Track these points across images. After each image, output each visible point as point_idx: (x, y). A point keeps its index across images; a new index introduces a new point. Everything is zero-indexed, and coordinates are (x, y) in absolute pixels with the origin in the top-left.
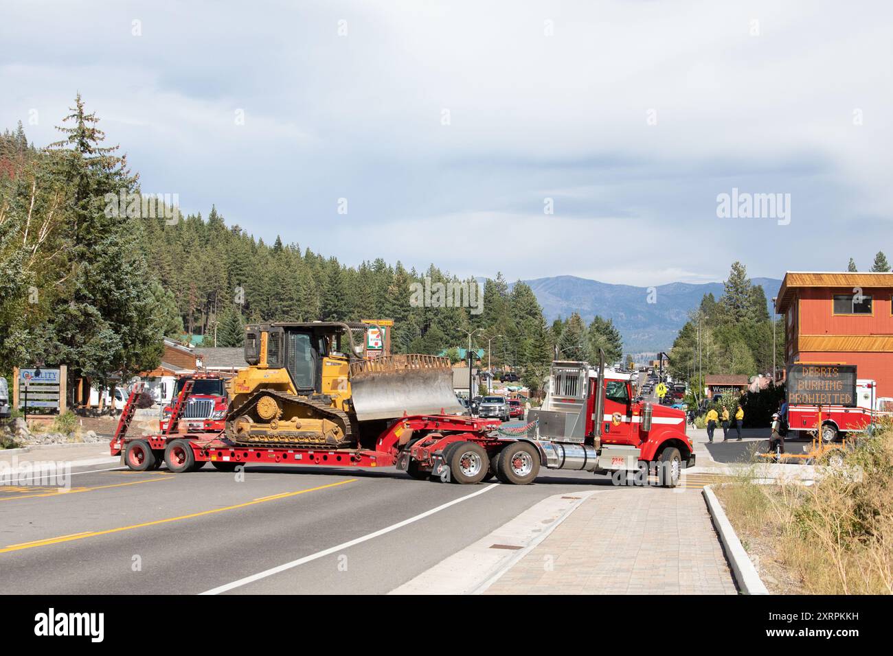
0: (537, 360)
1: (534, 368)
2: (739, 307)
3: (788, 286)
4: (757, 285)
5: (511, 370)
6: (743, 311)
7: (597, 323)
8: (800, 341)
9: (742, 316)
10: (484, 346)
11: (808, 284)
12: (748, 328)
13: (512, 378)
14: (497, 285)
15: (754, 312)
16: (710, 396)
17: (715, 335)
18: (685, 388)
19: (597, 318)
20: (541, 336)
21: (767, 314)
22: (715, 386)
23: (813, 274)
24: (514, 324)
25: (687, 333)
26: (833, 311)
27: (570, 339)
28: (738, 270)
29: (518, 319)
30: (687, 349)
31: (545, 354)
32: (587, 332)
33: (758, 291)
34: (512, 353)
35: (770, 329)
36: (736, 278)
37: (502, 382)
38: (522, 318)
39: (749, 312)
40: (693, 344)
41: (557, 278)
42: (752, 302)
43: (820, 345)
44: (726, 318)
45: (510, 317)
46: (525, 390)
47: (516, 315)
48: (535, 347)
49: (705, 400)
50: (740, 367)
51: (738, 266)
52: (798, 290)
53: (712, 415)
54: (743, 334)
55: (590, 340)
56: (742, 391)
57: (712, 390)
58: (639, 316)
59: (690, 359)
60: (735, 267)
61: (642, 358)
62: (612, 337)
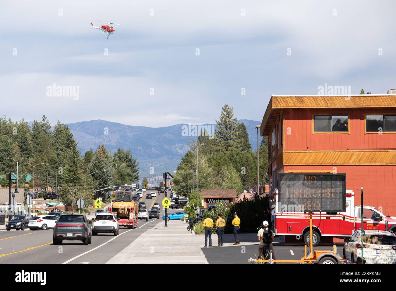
0: (71, 181)
1: (68, 188)
2: (227, 139)
3: (273, 108)
4: (240, 123)
5: (53, 190)
6: (231, 143)
7: (119, 153)
8: (284, 156)
9: (231, 146)
10: (31, 172)
11: (291, 106)
12: (235, 155)
13: (53, 196)
14: (42, 126)
15: (239, 143)
16: (205, 207)
17: (209, 160)
18: (187, 202)
19: (119, 150)
20: (74, 163)
21: (249, 145)
22: (210, 198)
23: (296, 97)
24: (55, 155)
25: (188, 159)
26: (313, 130)
27: (98, 165)
28: (227, 112)
29: (59, 151)
30: (188, 171)
31: (77, 177)
32: (111, 160)
33: (242, 127)
34: (53, 177)
35: (252, 155)
36: (225, 117)
37: (45, 199)
38: (62, 150)
39: (235, 143)
40: (193, 167)
41: (91, 121)
42: (237, 136)
43: (302, 159)
44: (218, 148)
45: (53, 150)
46: (61, 205)
47: (57, 148)
48: (70, 171)
49: (202, 210)
50: (230, 185)
51: (227, 108)
52: (282, 112)
53: (208, 222)
54: (231, 160)
55: (114, 166)
56: (232, 203)
57: (207, 202)
58: (153, 149)
59: (190, 179)
60: (225, 109)
61: (155, 181)
62: (131, 164)
